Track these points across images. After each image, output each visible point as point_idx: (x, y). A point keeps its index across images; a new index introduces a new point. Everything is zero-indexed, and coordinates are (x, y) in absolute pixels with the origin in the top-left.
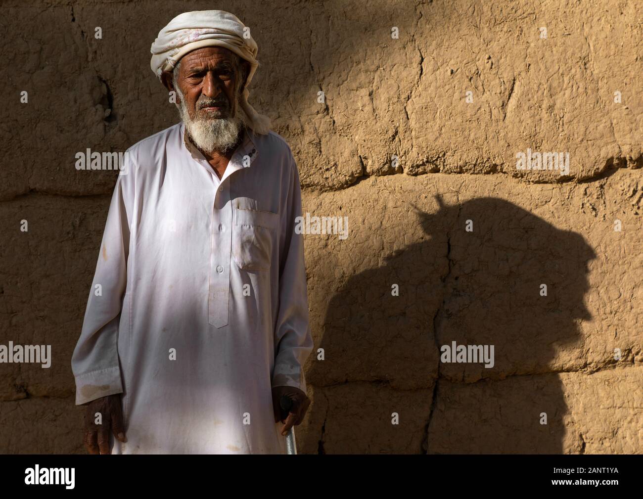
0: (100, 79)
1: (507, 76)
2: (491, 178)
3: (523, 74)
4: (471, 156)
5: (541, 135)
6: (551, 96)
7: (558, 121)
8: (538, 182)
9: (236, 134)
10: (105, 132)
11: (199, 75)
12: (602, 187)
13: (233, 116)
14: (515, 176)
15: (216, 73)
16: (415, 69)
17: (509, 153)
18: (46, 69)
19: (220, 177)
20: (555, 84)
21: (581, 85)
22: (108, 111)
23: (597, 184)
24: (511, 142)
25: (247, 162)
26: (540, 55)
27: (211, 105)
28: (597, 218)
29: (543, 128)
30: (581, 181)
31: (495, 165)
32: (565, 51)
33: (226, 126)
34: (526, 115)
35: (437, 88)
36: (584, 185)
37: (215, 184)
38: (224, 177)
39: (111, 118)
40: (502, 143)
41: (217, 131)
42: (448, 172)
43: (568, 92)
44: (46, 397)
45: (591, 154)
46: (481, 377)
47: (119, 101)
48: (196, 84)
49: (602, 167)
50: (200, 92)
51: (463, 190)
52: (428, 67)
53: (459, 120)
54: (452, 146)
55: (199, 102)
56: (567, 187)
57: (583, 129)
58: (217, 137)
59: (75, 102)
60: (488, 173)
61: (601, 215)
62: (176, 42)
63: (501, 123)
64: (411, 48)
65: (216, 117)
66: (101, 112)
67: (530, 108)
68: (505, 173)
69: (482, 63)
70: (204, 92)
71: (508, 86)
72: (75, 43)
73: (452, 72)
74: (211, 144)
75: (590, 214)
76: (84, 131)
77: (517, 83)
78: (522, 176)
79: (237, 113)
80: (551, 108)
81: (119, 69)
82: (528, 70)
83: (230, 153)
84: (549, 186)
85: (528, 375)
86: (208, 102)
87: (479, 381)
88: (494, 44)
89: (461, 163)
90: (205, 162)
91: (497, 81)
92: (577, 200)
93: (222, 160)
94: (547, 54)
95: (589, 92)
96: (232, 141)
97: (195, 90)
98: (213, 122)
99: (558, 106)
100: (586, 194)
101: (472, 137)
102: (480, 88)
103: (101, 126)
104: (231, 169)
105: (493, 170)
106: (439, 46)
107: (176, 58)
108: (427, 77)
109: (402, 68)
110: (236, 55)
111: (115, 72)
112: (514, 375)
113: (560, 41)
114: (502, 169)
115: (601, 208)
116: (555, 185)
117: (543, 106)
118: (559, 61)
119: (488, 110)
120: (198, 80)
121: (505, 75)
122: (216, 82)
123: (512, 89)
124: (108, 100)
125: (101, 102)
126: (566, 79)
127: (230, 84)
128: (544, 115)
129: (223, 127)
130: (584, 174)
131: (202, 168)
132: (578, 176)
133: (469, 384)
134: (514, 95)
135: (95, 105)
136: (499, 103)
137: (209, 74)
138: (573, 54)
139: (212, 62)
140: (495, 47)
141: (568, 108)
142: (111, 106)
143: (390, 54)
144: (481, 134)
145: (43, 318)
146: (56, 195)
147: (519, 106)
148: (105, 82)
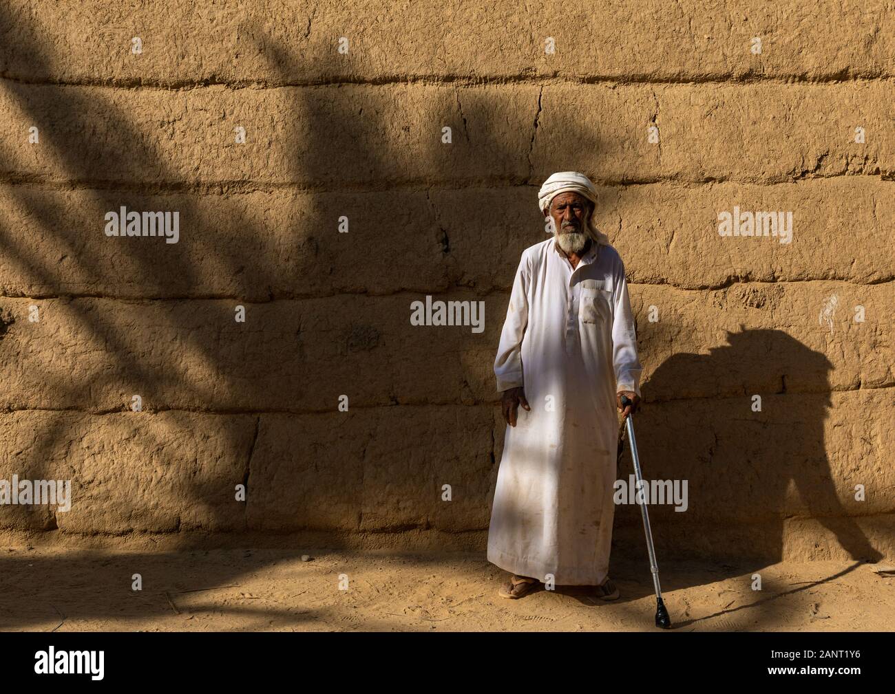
0: (442, 230)
1: (669, 230)
2: (661, 287)
3: (679, 229)
4: (650, 274)
5: (689, 262)
6: (695, 241)
7: (699, 255)
8: (688, 289)
9: (584, 242)
10: (444, 257)
11: (562, 208)
12: (725, 292)
13: (583, 232)
14: (675, 285)
15: (572, 206)
16: (617, 226)
17: (671, 272)
18: (412, 224)
19: (574, 269)
20: (697, 234)
21: (712, 235)
22: (446, 246)
23: (722, 291)
24: (672, 266)
25: (591, 262)
26: (688, 219)
27: (570, 225)
28: (722, 310)
29: (691, 258)
30: (713, 289)
31: (663, 279)
32: (702, 217)
33: (578, 237)
34: (680, 251)
35: (629, 236)
36: (715, 292)
37: (570, 273)
38: (576, 269)
39: (447, 250)
40: (667, 266)
41: (572, 240)
42: (636, 283)
43: (704, 239)
44: (407, 404)
45: (718, 273)
46: (655, 399)
47: (452, 241)
48: (560, 213)
49: (724, 281)
50: (563, 218)
51: (645, 293)
52: (624, 224)
53: (642, 253)
54: (638, 268)
55: (563, 224)
56: (704, 292)
57: (713, 260)
58: (572, 244)
59: (428, 241)
60: (659, 284)
61: (724, 308)
62: (550, 190)
63: (666, 256)
64: (615, 214)
65: (572, 232)
66: (441, 247)
67: (682, 247)
68: (669, 284)
69: (655, 222)
70: (565, 217)
71: (670, 235)
72: (428, 210)
73: (638, 227)
74: (569, 247)
75: (718, 308)
76: (432, 257)
77: (675, 234)
78: (678, 286)
79: (585, 230)
80: (695, 247)
81: (452, 225)
82: (681, 227)
83: (581, 254)
84: (694, 292)
85: (683, 399)
86: (567, 223)
87: (654, 401)
88: (662, 212)
89: (643, 277)
90: (566, 259)
91: (664, 232)
92: (710, 300)
93: (577, 258)
94: (692, 218)
95: (717, 239)
96: (582, 246)
97: (560, 216)
98: (570, 235)
99: (699, 246)
100: (715, 296)
101: (650, 263)
102: (654, 236)
103: (441, 254)
104: (581, 264)
105: (662, 282)
106: (631, 213)
107: (550, 199)
108: (624, 230)
109: (609, 225)
110: (585, 198)
111: (450, 226)
112: (675, 399)
113: (699, 211)
114: (667, 281)
115: (725, 304)
116: (697, 291)
117: (690, 247)
118: (699, 221)
119: (658, 248)
120: (561, 211)
121: (668, 229)
122: (572, 212)
123: (672, 237)
124: (446, 241)
125: (442, 242)
126: (703, 232)
127: (580, 214)
128: (691, 251)
129: (575, 237)
130: (714, 285)
131: (565, 263)
132: (711, 285)
133: (649, 403)
134: (673, 240)
135: (438, 243)
136: (665, 245)
137: (568, 207)
138: (707, 218)
139: (570, 200)
140: (662, 214)
141: (705, 248)
142: (447, 244)
143: (603, 217)
144: (655, 261)
145: (407, 359)
146: (416, 292)
147: (676, 246)
148: (445, 231)
